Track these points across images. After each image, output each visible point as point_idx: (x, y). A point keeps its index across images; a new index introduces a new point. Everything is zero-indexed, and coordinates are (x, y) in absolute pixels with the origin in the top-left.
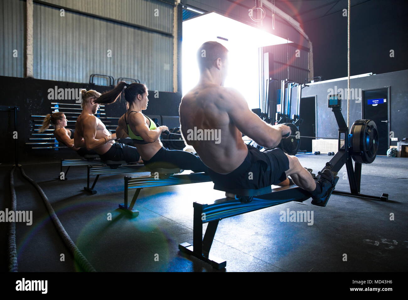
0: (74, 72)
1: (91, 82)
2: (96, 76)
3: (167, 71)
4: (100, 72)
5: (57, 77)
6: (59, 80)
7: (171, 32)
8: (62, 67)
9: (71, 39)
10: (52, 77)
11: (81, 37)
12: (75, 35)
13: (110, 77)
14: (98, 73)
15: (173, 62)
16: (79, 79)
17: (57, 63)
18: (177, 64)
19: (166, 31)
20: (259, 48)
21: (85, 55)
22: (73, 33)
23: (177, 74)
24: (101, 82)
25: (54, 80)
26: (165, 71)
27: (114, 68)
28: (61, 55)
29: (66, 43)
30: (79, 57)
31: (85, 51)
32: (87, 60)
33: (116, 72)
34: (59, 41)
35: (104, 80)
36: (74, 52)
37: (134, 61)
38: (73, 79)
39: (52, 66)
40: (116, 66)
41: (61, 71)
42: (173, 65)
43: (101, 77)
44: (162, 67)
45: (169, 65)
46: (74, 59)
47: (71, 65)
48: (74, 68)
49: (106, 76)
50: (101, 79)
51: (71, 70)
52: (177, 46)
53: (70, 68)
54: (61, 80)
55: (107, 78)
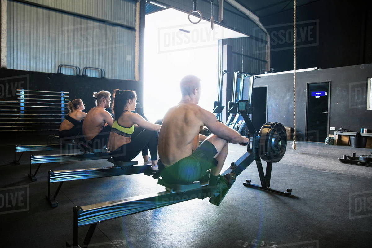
0: (44, 62)
1: (59, 72)
2: (64, 66)
3: (129, 61)
4: (68, 63)
5: (28, 67)
6: (30, 70)
7: (133, 26)
8: (33, 58)
9: (41, 32)
10: (24, 67)
11: (51, 31)
12: (44, 29)
13: (76, 67)
14: (66, 64)
15: (134, 53)
16: (48, 69)
17: (28, 54)
18: (138, 55)
19: (129, 25)
20: (219, 40)
21: (53, 47)
22: (43, 27)
23: (138, 64)
24: (68, 72)
25: (25, 70)
26: (128, 61)
27: (80, 59)
28: (32, 47)
29: (37, 36)
30: (48, 49)
31: (53, 43)
32: (55, 52)
33: (82, 62)
34: (30, 35)
35: (71, 70)
36: (44, 44)
37: (99, 53)
38: (42, 69)
39: (24, 58)
40: (82, 57)
41: (32, 62)
42: (135, 56)
43: (68, 67)
44: (124, 58)
45: (131, 56)
46: (44, 51)
47: (41, 57)
48: (44, 58)
49: (73, 66)
50: (68, 69)
51: (41, 61)
52: (139, 39)
53: (40, 59)
54: (32, 70)
55: (73, 68)
